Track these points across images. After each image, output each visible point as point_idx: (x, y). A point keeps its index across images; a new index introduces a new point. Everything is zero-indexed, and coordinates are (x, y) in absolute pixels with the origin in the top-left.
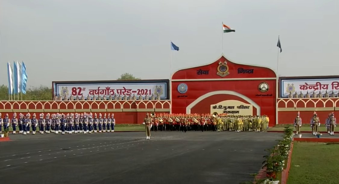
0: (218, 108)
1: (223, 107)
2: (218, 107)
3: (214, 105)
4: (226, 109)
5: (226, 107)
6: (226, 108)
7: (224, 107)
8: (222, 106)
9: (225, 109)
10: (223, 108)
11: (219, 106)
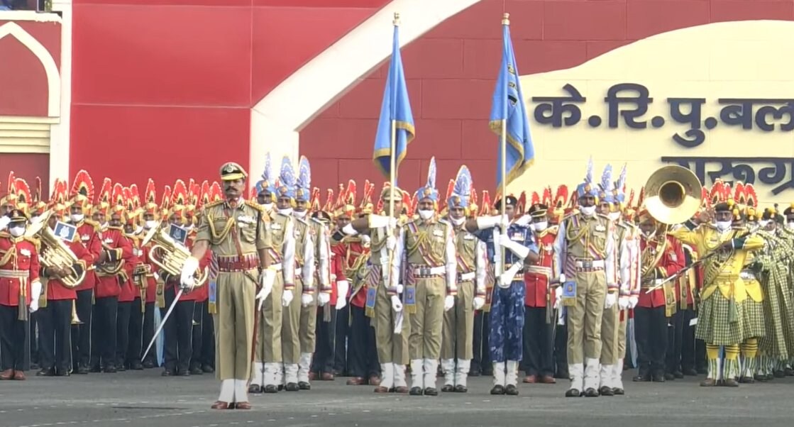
0: (594, 122)
1: (655, 110)
2: (602, 111)
3: (548, 84)
4: (700, 139)
5: (697, 103)
6: (694, 118)
7: (674, 103)
8: (644, 99)
9: (682, 130)
10: (658, 122)
11: (612, 98)
